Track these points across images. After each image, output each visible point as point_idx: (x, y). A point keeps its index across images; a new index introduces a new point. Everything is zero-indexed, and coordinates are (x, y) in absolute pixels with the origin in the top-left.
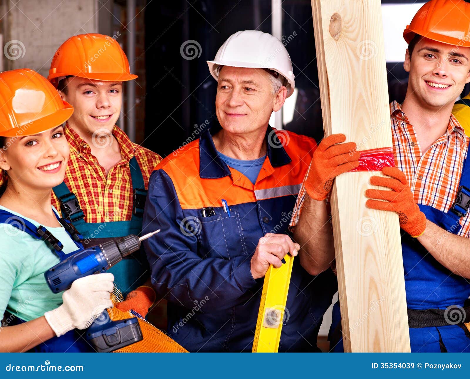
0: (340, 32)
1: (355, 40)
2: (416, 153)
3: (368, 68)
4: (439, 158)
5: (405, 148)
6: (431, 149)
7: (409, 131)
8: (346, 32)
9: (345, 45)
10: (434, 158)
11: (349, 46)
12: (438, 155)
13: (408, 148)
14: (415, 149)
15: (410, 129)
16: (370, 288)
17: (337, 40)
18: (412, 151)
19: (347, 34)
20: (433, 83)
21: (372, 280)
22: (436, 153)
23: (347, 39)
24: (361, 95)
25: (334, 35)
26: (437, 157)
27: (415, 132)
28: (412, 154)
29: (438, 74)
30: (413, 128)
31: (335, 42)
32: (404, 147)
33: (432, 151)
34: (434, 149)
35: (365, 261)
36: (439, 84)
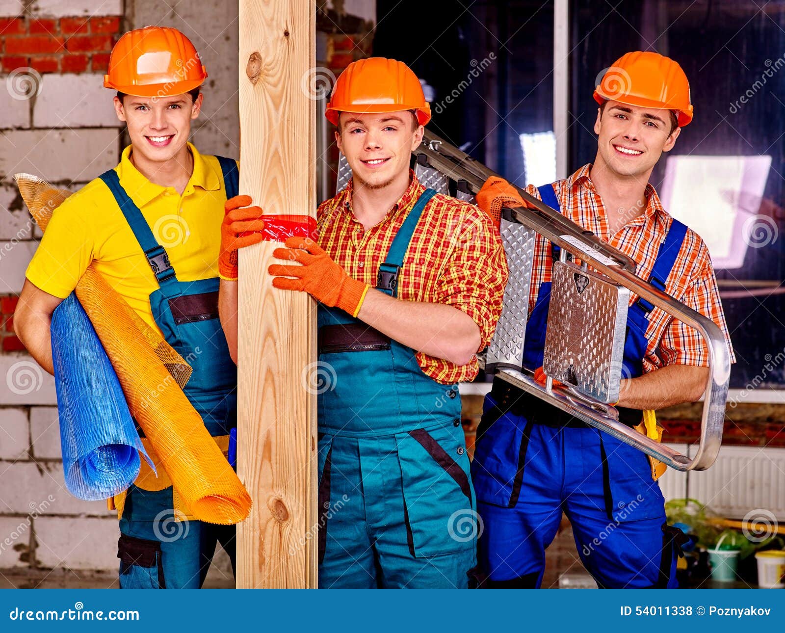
0: (259, 74)
1: (275, 86)
2: (602, 229)
3: (288, 120)
4: (631, 242)
5: (589, 223)
6: (624, 229)
7: (597, 201)
8: (266, 76)
9: (264, 89)
10: (626, 241)
11: (268, 92)
12: (631, 237)
13: (593, 222)
14: (601, 224)
15: (598, 199)
16: (266, 380)
17: (255, 84)
18: (598, 227)
19: (267, 77)
20: (622, 147)
21: (269, 371)
22: (629, 235)
23: (267, 84)
24: (276, 151)
25: (251, 78)
26: (630, 239)
27: (603, 203)
28: (598, 231)
29: (627, 137)
30: (601, 199)
31: (252, 85)
32: (589, 221)
33: (625, 232)
34: (627, 230)
35: (263, 346)
36: (629, 149)
